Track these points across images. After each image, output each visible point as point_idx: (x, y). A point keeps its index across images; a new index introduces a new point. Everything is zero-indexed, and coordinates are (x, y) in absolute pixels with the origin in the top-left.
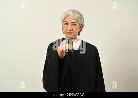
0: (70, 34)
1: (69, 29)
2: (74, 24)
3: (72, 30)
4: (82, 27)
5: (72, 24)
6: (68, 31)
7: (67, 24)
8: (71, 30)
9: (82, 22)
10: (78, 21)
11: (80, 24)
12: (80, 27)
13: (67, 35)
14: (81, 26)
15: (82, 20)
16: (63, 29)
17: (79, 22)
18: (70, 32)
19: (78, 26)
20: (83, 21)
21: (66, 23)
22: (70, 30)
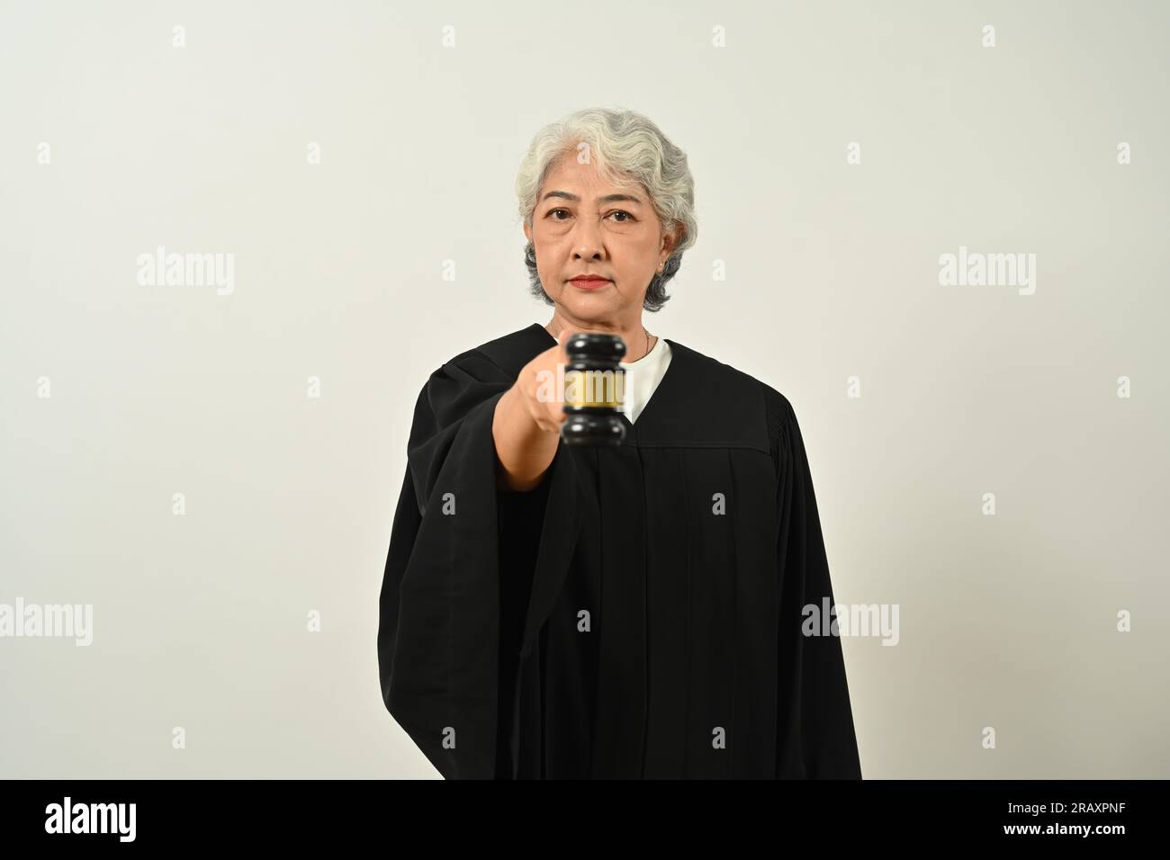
0: (589, 291)
1: (585, 248)
2: (622, 215)
3: (608, 257)
4: (677, 237)
5: (607, 216)
6: (575, 269)
7: (563, 214)
8: (597, 256)
9: (680, 201)
10: (648, 191)
11: (661, 218)
12: (667, 239)
13: (565, 299)
14: (673, 236)
15: (680, 186)
16: (531, 264)
17: (660, 200)
18: (593, 270)
19: (647, 230)
20: (689, 197)
21: (556, 203)
22: (588, 261)
